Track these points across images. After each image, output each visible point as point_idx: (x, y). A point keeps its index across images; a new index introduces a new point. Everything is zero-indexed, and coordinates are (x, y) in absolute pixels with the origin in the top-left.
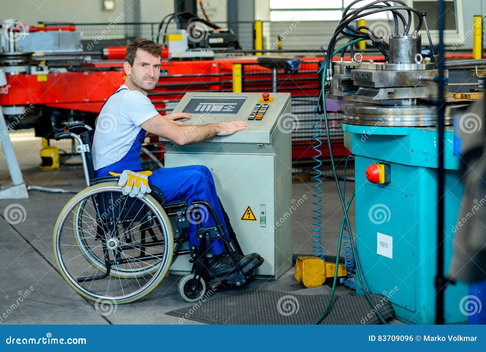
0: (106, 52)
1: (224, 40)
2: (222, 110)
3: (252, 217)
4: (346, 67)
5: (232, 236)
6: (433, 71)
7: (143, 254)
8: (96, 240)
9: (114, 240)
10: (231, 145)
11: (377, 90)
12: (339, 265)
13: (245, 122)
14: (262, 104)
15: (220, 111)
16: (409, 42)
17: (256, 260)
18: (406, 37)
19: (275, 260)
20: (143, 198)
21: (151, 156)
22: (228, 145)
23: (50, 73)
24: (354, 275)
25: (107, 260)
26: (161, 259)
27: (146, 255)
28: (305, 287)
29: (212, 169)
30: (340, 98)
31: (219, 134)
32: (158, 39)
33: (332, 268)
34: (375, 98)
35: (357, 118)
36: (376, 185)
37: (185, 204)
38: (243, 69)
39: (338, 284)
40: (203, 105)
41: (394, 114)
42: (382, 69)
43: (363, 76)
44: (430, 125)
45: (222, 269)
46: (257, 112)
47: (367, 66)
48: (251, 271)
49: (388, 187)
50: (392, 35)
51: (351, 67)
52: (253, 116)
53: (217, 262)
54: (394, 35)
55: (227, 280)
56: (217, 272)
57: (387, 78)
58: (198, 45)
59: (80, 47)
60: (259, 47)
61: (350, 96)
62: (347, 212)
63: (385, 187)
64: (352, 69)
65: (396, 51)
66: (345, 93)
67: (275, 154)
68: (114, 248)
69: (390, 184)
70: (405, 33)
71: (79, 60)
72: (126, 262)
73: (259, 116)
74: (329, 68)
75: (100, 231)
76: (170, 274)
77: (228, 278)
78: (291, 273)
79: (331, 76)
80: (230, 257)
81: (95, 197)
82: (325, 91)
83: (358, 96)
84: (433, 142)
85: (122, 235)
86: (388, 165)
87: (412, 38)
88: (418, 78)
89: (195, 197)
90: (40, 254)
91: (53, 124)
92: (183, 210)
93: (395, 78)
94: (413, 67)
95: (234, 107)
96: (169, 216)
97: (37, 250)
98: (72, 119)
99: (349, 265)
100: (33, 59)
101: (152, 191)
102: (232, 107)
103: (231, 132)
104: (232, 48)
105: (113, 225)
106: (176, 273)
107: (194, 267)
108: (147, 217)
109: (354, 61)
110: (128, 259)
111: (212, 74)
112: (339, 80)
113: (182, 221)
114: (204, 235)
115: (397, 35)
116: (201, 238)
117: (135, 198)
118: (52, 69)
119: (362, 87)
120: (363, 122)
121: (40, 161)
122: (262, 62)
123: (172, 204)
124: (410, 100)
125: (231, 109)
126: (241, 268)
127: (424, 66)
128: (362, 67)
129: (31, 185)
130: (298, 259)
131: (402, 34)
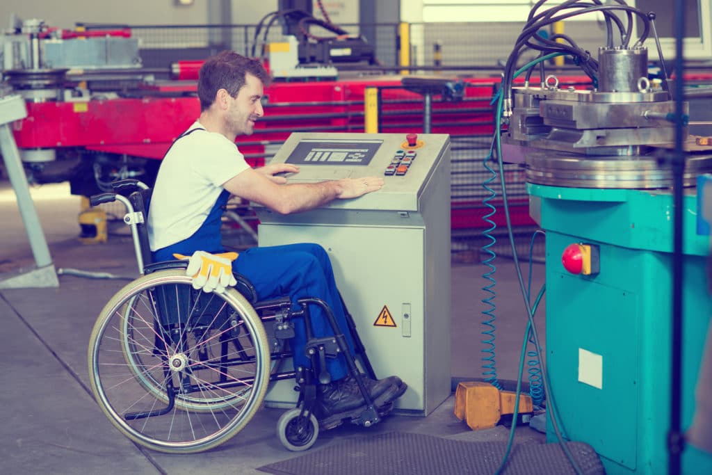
0: (176, 69)
1: (353, 52)
2: (345, 159)
3: (389, 322)
4: (534, 96)
5: (360, 350)
6: (666, 104)
7: (223, 379)
8: (153, 356)
9: (181, 357)
10: (360, 213)
11: (580, 133)
12: (521, 396)
13: (380, 179)
14: (406, 151)
15: (342, 160)
16: (628, 60)
17: (395, 387)
18: (625, 52)
19: (425, 388)
20: (224, 293)
21: (243, 223)
22: (355, 212)
23: (93, 99)
24: (544, 411)
25: (169, 386)
26: (251, 386)
27: (228, 379)
28: (469, 429)
29: (330, 249)
30: (524, 144)
31: (341, 197)
32: (254, 49)
33: (510, 400)
34: (577, 145)
35: (550, 175)
36: (578, 276)
37: (288, 302)
38: (379, 95)
39: (520, 424)
40: (316, 152)
41: (607, 169)
42: (588, 101)
43: (558, 110)
44: (660, 186)
45: (343, 401)
46: (399, 163)
47: (565, 94)
48: (388, 404)
49: (596, 280)
50: (604, 49)
51: (540, 97)
52: (392, 170)
53: (336, 391)
54: (606, 48)
55: (350, 418)
56: (335, 405)
57: (596, 114)
58: (313, 59)
59: (138, 61)
60: (405, 62)
61: (540, 140)
62: (533, 316)
63: (591, 279)
64: (541, 99)
65: (609, 73)
66: (532, 137)
67: (424, 227)
68: (180, 368)
69: (599, 276)
70: (624, 46)
71: (138, 80)
72: (199, 390)
73: (401, 169)
74: (507, 98)
75: (158, 343)
76: (266, 407)
77: (352, 415)
78: (448, 405)
79: (510, 109)
80: (355, 383)
81: (152, 292)
82: (501, 132)
83: (551, 141)
84: (665, 213)
85: (193, 349)
86: (596, 246)
87: (633, 53)
88: (642, 115)
89: (303, 292)
90: (72, 374)
91: (97, 176)
92: (285, 313)
93: (607, 114)
94: (635, 98)
95: (363, 156)
96: (263, 321)
97: (67, 368)
98: (125, 168)
99: (537, 395)
100: (67, 78)
101: (238, 283)
102: (360, 156)
103: (358, 193)
104: (364, 63)
105: (179, 334)
106: (274, 405)
107: (301, 398)
108: (229, 322)
109: (546, 86)
110: (201, 385)
111: (334, 102)
112: (523, 116)
113: (283, 329)
114: (317, 349)
115: (612, 47)
116: (311, 355)
117: (211, 294)
118: (96, 94)
119: (557, 127)
120: (558, 182)
121: (79, 230)
122: (409, 85)
123: (268, 302)
124: (630, 148)
125: (359, 158)
126: (372, 400)
127: (652, 96)
128: (557, 97)
129: (63, 268)
130: (460, 385)
131: (619, 48)
